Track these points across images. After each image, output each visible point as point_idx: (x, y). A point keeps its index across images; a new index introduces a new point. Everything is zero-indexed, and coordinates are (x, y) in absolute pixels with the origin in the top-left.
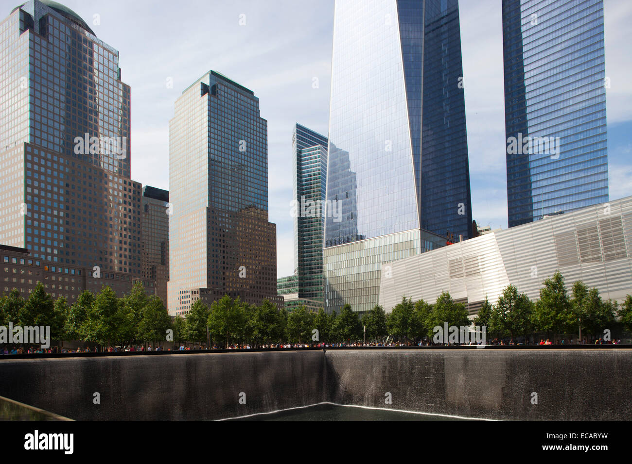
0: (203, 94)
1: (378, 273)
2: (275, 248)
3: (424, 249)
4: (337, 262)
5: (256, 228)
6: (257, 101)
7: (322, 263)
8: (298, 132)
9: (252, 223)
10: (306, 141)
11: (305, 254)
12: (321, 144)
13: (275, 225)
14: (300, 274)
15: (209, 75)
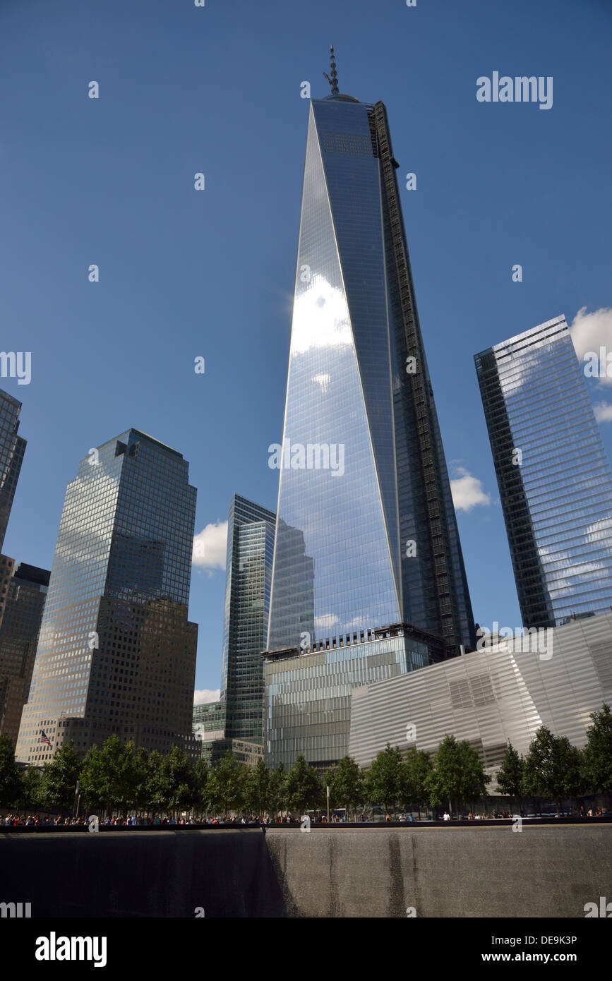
0: (117, 454)
1: (346, 701)
2: (195, 660)
3: (412, 666)
4: (285, 683)
5: (169, 628)
6: (186, 465)
7: (262, 684)
8: (236, 504)
9: (163, 622)
10: (247, 515)
11: (237, 670)
12: (266, 520)
13: (196, 626)
14: (228, 699)
15: (128, 433)
